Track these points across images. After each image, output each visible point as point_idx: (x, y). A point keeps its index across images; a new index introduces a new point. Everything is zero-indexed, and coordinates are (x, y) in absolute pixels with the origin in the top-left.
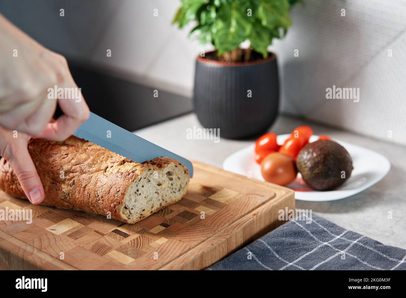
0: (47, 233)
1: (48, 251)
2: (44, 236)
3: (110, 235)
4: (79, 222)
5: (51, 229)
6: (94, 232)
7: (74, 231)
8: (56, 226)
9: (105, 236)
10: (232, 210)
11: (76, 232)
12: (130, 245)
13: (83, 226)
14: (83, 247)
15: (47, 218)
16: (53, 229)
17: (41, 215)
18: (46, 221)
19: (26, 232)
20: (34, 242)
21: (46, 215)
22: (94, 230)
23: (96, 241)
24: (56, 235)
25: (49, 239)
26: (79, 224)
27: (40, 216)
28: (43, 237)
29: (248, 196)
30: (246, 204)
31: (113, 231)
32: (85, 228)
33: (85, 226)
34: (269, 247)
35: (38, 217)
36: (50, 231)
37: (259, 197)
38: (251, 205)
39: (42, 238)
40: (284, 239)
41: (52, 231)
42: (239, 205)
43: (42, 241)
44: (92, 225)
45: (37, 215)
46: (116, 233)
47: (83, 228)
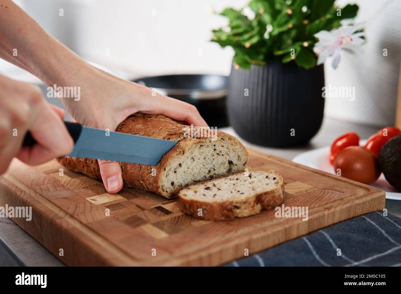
0: (85, 202)
1: (79, 218)
2: (82, 205)
3: (151, 210)
4: (122, 196)
5: (92, 199)
6: (135, 206)
7: (114, 203)
8: (98, 198)
9: (145, 211)
10: (300, 201)
11: (116, 204)
12: (169, 221)
13: (125, 200)
14: (117, 218)
15: (92, 190)
16: (94, 199)
17: (88, 187)
18: (89, 192)
19: (66, 199)
20: (69, 208)
21: (92, 187)
22: (136, 205)
23: (133, 214)
24: (94, 204)
25: (85, 207)
26: (123, 198)
27: (86, 187)
28: (80, 205)
29: (323, 191)
30: (319, 198)
31: (156, 208)
32: (127, 201)
33: (127, 200)
34: (331, 241)
35: (83, 188)
36: (90, 201)
37: (337, 193)
38: (325, 199)
39: (78, 206)
40: (350, 234)
41: (92, 202)
42: (310, 198)
43: (78, 209)
44: (135, 200)
45: (83, 186)
46: (158, 209)
47: (125, 201)
